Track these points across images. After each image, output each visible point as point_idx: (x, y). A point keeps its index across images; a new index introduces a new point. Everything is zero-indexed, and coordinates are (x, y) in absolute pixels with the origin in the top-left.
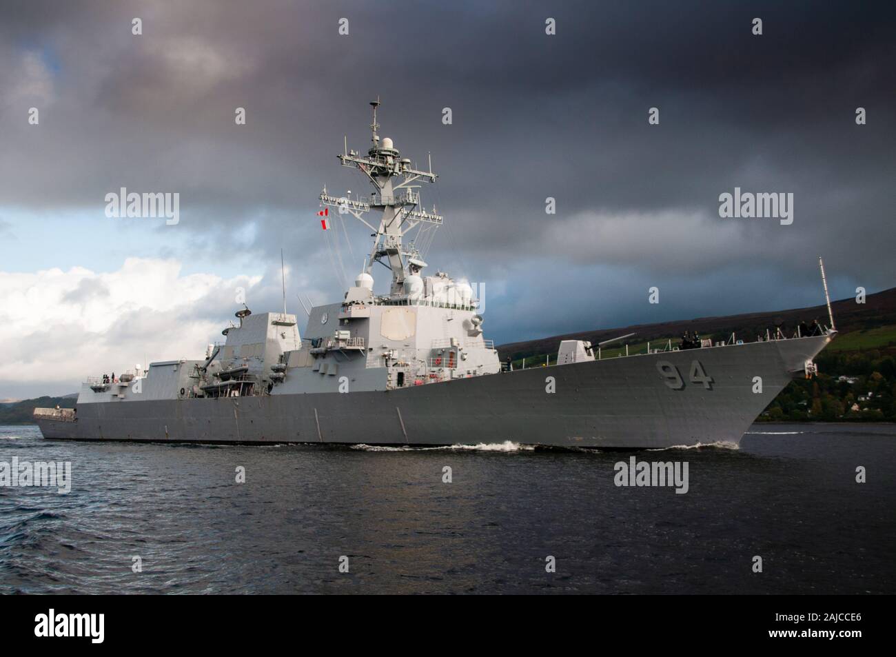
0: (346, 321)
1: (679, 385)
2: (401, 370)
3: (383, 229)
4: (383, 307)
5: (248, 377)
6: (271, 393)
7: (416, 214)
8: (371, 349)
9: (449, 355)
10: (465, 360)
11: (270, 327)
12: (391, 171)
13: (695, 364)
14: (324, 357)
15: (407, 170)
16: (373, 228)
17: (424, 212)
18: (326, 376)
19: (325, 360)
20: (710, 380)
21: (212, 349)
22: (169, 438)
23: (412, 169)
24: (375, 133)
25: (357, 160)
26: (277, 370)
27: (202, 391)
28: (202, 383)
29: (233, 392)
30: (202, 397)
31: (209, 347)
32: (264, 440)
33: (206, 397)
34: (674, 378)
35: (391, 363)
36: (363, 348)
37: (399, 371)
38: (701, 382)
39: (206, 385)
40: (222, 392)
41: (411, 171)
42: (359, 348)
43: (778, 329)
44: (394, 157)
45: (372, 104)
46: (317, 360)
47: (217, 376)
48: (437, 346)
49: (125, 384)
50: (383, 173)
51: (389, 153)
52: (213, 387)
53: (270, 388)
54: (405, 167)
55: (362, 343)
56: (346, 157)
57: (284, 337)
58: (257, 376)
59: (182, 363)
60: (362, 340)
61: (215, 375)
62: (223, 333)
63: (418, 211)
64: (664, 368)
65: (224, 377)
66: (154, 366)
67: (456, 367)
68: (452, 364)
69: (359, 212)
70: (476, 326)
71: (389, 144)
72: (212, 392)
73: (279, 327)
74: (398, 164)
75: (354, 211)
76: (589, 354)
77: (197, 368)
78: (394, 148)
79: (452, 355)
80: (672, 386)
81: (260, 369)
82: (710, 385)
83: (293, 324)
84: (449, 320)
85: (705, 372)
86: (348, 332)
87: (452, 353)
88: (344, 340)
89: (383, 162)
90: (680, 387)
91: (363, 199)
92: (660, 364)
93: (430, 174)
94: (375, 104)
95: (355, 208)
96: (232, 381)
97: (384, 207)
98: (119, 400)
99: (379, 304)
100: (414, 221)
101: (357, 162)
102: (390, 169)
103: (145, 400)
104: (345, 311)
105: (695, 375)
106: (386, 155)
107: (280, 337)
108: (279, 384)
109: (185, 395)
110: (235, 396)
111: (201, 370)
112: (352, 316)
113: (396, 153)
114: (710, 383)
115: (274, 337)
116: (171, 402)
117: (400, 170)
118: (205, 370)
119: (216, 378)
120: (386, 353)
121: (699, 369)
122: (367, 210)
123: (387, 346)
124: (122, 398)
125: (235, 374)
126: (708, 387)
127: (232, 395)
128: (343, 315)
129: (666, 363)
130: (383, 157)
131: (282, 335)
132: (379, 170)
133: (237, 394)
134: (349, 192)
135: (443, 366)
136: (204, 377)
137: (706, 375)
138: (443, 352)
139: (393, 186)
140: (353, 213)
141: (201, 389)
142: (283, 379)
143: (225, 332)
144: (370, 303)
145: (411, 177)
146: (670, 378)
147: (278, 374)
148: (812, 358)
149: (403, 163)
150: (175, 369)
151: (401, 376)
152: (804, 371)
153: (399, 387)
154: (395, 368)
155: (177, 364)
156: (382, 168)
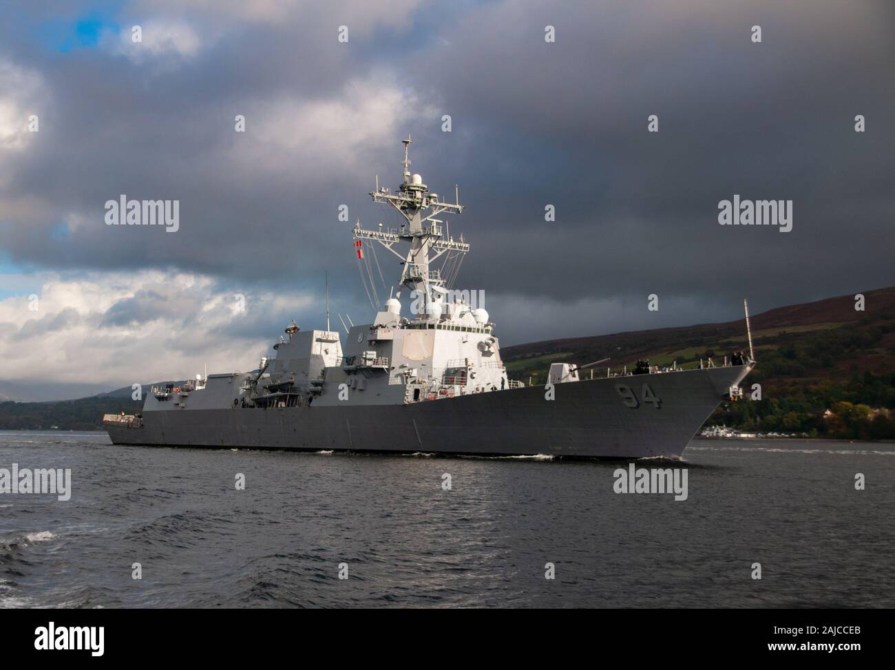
0: (373, 342)
1: (634, 404)
2: (417, 386)
3: (411, 258)
4: (406, 331)
5: (294, 390)
6: (311, 405)
7: (443, 243)
8: (394, 368)
9: (460, 374)
10: (474, 378)
11: (315, 343)
12: (418, 205)
13: (645, 387)
14: (355, 374)
15: (435, 203)
16: (401, 257)
17: (452, 240)
18: (356, 391)
19: (356, 376)
20: (658, 400)
21: (264, 362)
22: (225, 444)
23: (440, 202)
24: (406, 169)
25: (388, 196)
26: (316, 384)
27: (253, 402)
28: (253, 395)
29: (280, 403)
30: (253, 407)
31: (262, 360)
32: (305, 447)
33: (256, 408)
34: (630, 398)
35: (410, 381)
36: (387, 367)
37: (415, 388)
38: (651, 402)
39: (257, 397)
40: (270, 403)
41: (438, 204)
42: (383, 367)
43: (709, 359)
44: (422, 192)
45: (403, 142)
46: (350, 376)
47: (266, 388)
48: (451, 366)
49: (186, 394)
50: (412, 207)
51: (417, 189)
52: (262, 398)
53: (310, 400)
54: (432, 201)
55: (386, 362)
56: (378, 194)
57: (327, 353)
58: (302, 388)
59: (236, 375)
60: (386, 359)
61: (265, 388)
62: (274, 347)
63: (446, 240)
64: (622, 390)
65: (272, 389)
66: (211, 378)
67: (466, 385)
68: (463, 382)
69: (389, 243)
70: (489, 347)
71: (418, 180)
72: (262, 403)
73: (323, 344)
74: (425, 199)
75: (385, 242)
76: (574, 376)
77: (249, 381)
78: (422, 183)
79: (464, 374)
80: (629, 405)
81: (305, 383)
82: (659, 405)
83: (337, 341)
84: (464, 342)
85: (654, 394)
86: (375, 353)
87: (463, 372)
88: (370, 360)
89: (411, 197)
90: (635, 406)
91: (393, 231)
92: (618, 386)
93: (458, 206)
94: (407, 143)
95: (386, 240)
96: (279, 393)
97: (412, 238)
98: (181, 409)
99: (402, 328)
100: (441, 250)
101: (387, 199)
102: (418, 203)
103: (203, 409)
104: (372, 334)
105: (647, 396)
106: (415, 191)
107: (323, 353)
108: (318, 396)
109: (238, 405)
110: (281, 406)
111: (253, 381)
112: (378, 338)
113: (424, 188)
114: (659, 403)
115: (318, 353)
116: (226, 411)
117: (427, 204)
118: (256, 382)
119: (265, 390)
120: (406, 372)
121: (649, 391)
122: (397, 241)
123: (407, 365)
124: (183, 407)
125: (282, 387)
126: (657, 406)
127: (279, 406)
128: (370, 337)
129: (622, 386)
130: (412, 192)
131: (326, 351)
132: (408, 204)
133: (283, 405)
134: (381, 225)
135: (453, 384)
136: (255, 389)
137: (655, 396)
138: (456, 371)
139: (421, 219)
140: (384, 244)
141: (252, 400)
142: (321, 392)
143: (276, 347)
144: (394, 327)
145: (439, 209)
146: (627, 398)
147: (317, 388)
148: (737, 383)
149: (430, 198)
150: (230, 381)
151: (417, 392)
152: (729, 394)
153: (415, 402)
154: (412, 385)
155: (232, 377)
156: (411, 202)
